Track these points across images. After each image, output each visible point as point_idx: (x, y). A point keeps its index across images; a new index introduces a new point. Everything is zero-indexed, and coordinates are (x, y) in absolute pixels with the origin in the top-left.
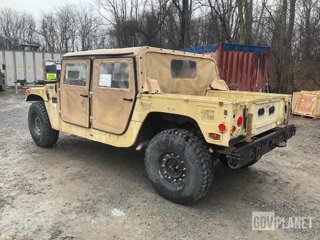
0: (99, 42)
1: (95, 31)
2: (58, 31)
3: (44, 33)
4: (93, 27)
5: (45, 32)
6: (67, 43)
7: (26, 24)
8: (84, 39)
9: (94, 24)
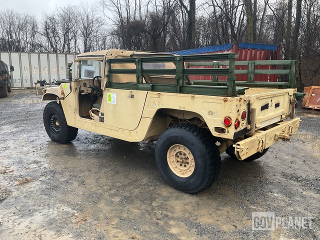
0: (100, 43)
1: (97, 32)
2: (60, 32)
3: (47, 35)
4: (95, 28)
5: (47, 33)
6: (69, 44)
7: (28, 25)
8: (86, 40)
9: (96, 25)
